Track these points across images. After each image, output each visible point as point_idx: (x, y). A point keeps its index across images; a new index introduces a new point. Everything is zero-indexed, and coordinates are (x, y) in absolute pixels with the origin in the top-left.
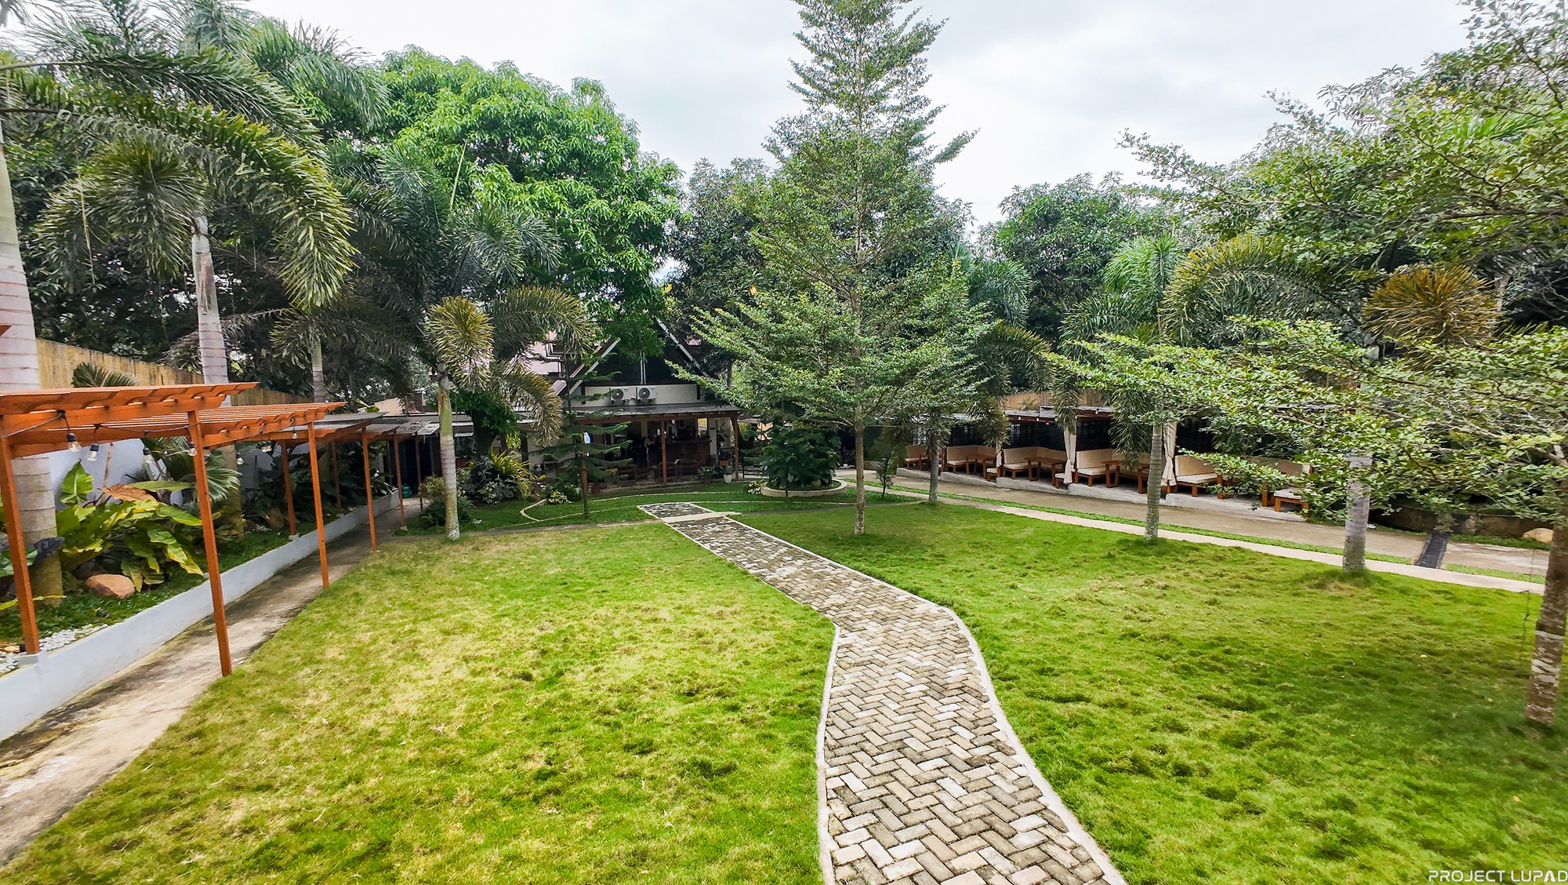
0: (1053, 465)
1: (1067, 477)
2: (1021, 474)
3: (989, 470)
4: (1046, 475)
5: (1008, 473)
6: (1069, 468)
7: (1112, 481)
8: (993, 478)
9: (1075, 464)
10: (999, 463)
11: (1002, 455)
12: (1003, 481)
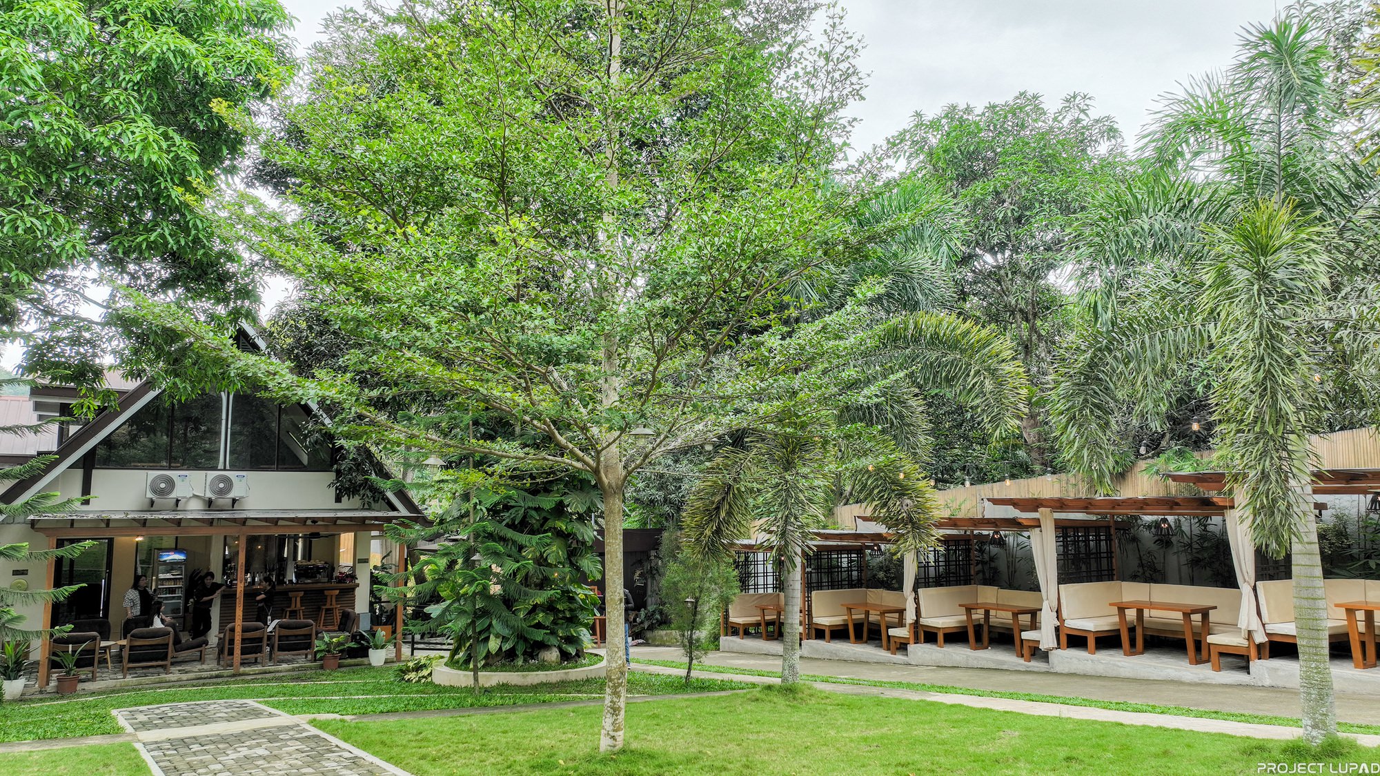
0: (1015, 615)
1: (1045, 637)
2: (956, 637)
3: (892, 632)
4: (1004, 638)
5: (930, 636)
6: (1047, 620)
7: (1133, 643)
8: (902, 647)
9: (1058, 612)
10: (910, 617)
11: (917, 600)
12: (921, 652)
